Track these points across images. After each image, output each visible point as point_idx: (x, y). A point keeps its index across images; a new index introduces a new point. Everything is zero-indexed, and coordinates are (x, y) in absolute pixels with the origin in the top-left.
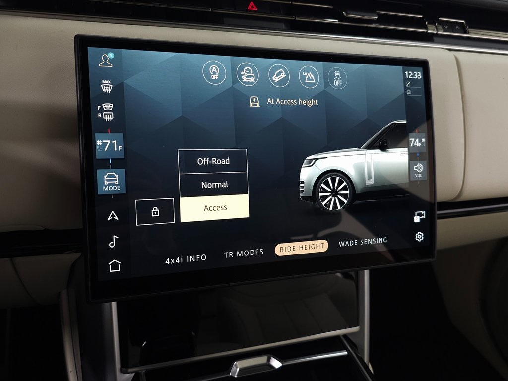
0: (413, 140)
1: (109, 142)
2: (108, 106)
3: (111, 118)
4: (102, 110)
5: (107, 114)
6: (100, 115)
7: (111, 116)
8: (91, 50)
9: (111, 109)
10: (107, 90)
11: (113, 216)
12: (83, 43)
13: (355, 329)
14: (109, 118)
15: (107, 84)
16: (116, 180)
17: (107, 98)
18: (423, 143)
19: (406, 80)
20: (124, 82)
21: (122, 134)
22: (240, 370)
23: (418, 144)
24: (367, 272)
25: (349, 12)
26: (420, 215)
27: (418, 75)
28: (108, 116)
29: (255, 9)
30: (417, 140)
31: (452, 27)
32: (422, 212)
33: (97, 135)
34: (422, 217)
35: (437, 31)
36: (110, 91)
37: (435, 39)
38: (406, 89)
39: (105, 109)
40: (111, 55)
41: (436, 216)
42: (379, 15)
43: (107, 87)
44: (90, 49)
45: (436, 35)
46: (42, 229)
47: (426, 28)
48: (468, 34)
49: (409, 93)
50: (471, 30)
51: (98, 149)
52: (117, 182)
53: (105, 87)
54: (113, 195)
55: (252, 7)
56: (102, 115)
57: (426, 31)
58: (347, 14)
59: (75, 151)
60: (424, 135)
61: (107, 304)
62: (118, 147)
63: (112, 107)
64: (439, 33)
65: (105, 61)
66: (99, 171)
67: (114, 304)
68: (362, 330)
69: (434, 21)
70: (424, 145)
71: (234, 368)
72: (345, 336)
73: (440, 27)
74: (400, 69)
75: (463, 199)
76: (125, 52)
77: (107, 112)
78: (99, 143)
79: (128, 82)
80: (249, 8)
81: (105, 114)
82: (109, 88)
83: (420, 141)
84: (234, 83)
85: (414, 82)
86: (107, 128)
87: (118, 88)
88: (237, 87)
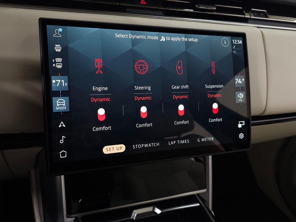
0: (237, 79)
1: (60, 81)
2: (59, 60)
3: (61, 67)
4: (55, 62)
5: (58, 65)
6: (54, 65)
7: (60, 65)
8: (49, 27)
9: (61, 62)
10: (58, 50)
11: (62, 124)
12: (44, 23)
13: (204, 191)
14: (59, 67)
15: (58, 47)
16: (64, 103)
17: (58, 55)
18: (243, 81)
19: (233, 44)
20: (69, 45)
21: (67, 76)
22: (137, 215)
23: (240, 82)
24: (210, 157)
25: (199, 5)
26: (241, 123)
28: (59, 65)
29: (145, 3)
30: (240, 80)
31: (259, 14)
32: (243, 122)
33: (52, 77)
34: (243, 124)
35: (250, 16)
36: (60, 51)
37: (249, 21)
38: (233, 50)
39: (57, 62)
40: (60, 30)
41: (251, 124)
42: (217, 7)
43: (58, 49)
45: (250, 19)
46: (20, 132)
47: (244, 14)
48: (268, 18)
49: (235, 52)
50: (270, 16)
51: (53, 85)
52: (64, 105)
53: (57, 49)
54: (62, 112)
55: (143, 2)
56: (55, 65)
57: (244, 16)
58: (199, 6)
59: (39, 86)
60: (244, 76)
61: (58, 177)
62: (65, 84)
63: (61, 60)
64: (251, 17)
65: (57, 33)
66: (53, 98)
67: (62, 177)
68: (208, 191)
69: (248, 11)
70: (244, 82)
71: (133, 214)
72: (198, 195)
73: (252, 14)
74: (230, 37)
75: (266, 114)
76: (69, 28)
77: (58, 63)
78: (54, 81)
79: (70, 45)
80: (141, 3)
81: (57, 65)
82: (59, 49)
83: (241, 80)
84: (133, 46)
85: (237, 46)
86: (58, 73)
87: (65, 49)
88: (134, 48)
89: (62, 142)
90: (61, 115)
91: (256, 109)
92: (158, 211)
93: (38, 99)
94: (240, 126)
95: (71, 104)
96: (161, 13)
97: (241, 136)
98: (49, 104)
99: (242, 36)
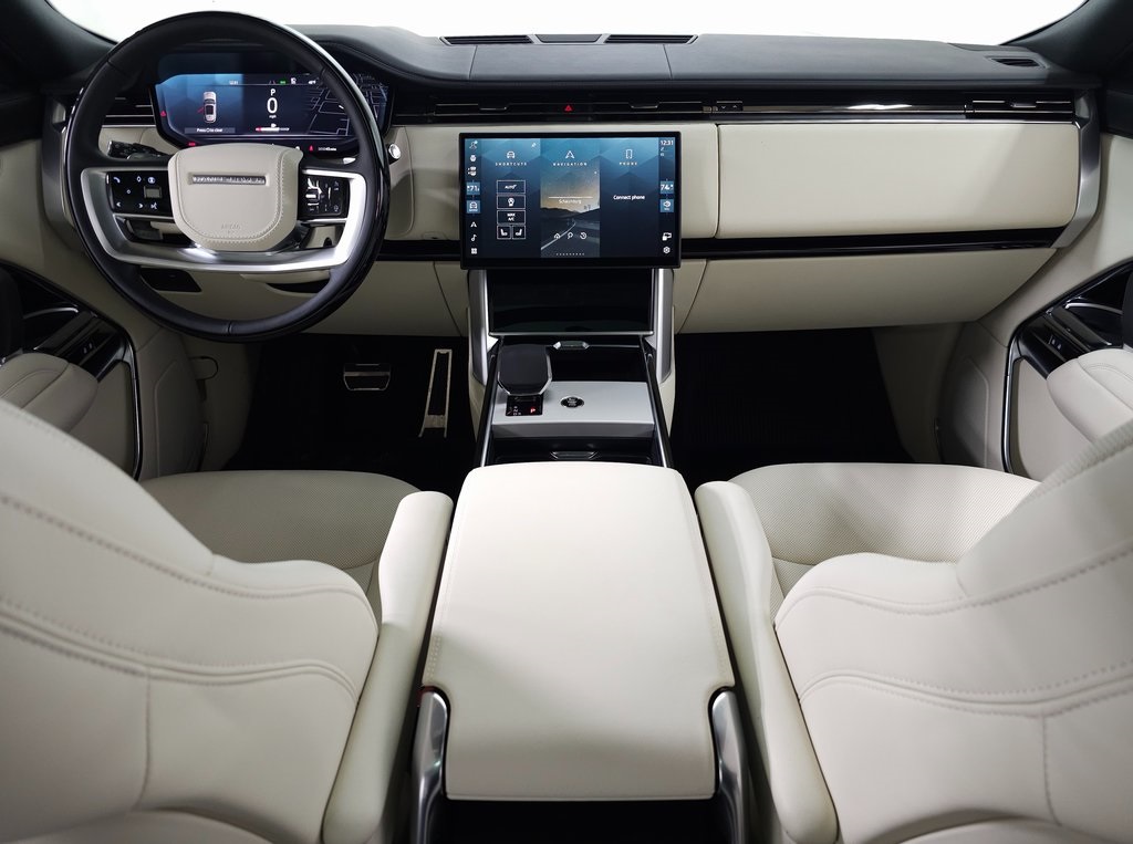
0: (664, 185)
1: (473, 186)
2: (473, 168)
4: (470, 170)
10: (473, 160)
12: (463, 137)
14: (474, 174)
17: (473, 164)
19: (660, 146)
20: (482, 155)
21: (480, 183)
23: (667, 188)
26: (668, 235)
27: (671, 142)
30: (668, 185)
31: (729, 107)
33: (467, 183)
35: (712, 111)
36: (475, 160)
38: (660, 152)
40: (476, 142)
42: (660, 104)
43: (473, 158)
44: (466, 140)
45: (710, 114)
48: (741, 111)
49: (662, 155)
50: (745, 108)
51: (468, 190)
52: (476, 207)
54: (474, 214)
55: (568, 109)
56: (470, 173)
59: (457, 193)
62: (477, 189)
63: (475, 169)
65: (474, 145)
66: (468, 201)
70: (672, 188)
73: (715, 108)
74: (657, 139)
76: (483, 140)
77: (473, 171)
78: (468, 187)
79: (485, 155)
83: (670, 186)
84: (542, 152)
85: (666, 147)
86: (472, 179)
87: (479, 159)
88: (545, 155)
89: (473, 239)
90: (474, 217)
91: (697, 221)
92: (585, 345)
93: (456, 204)
94: (665, 238)
95: (482, 207)
96: (590, 119)
97: (667, 250)
98: (463, 206)
99: (676, 135)
